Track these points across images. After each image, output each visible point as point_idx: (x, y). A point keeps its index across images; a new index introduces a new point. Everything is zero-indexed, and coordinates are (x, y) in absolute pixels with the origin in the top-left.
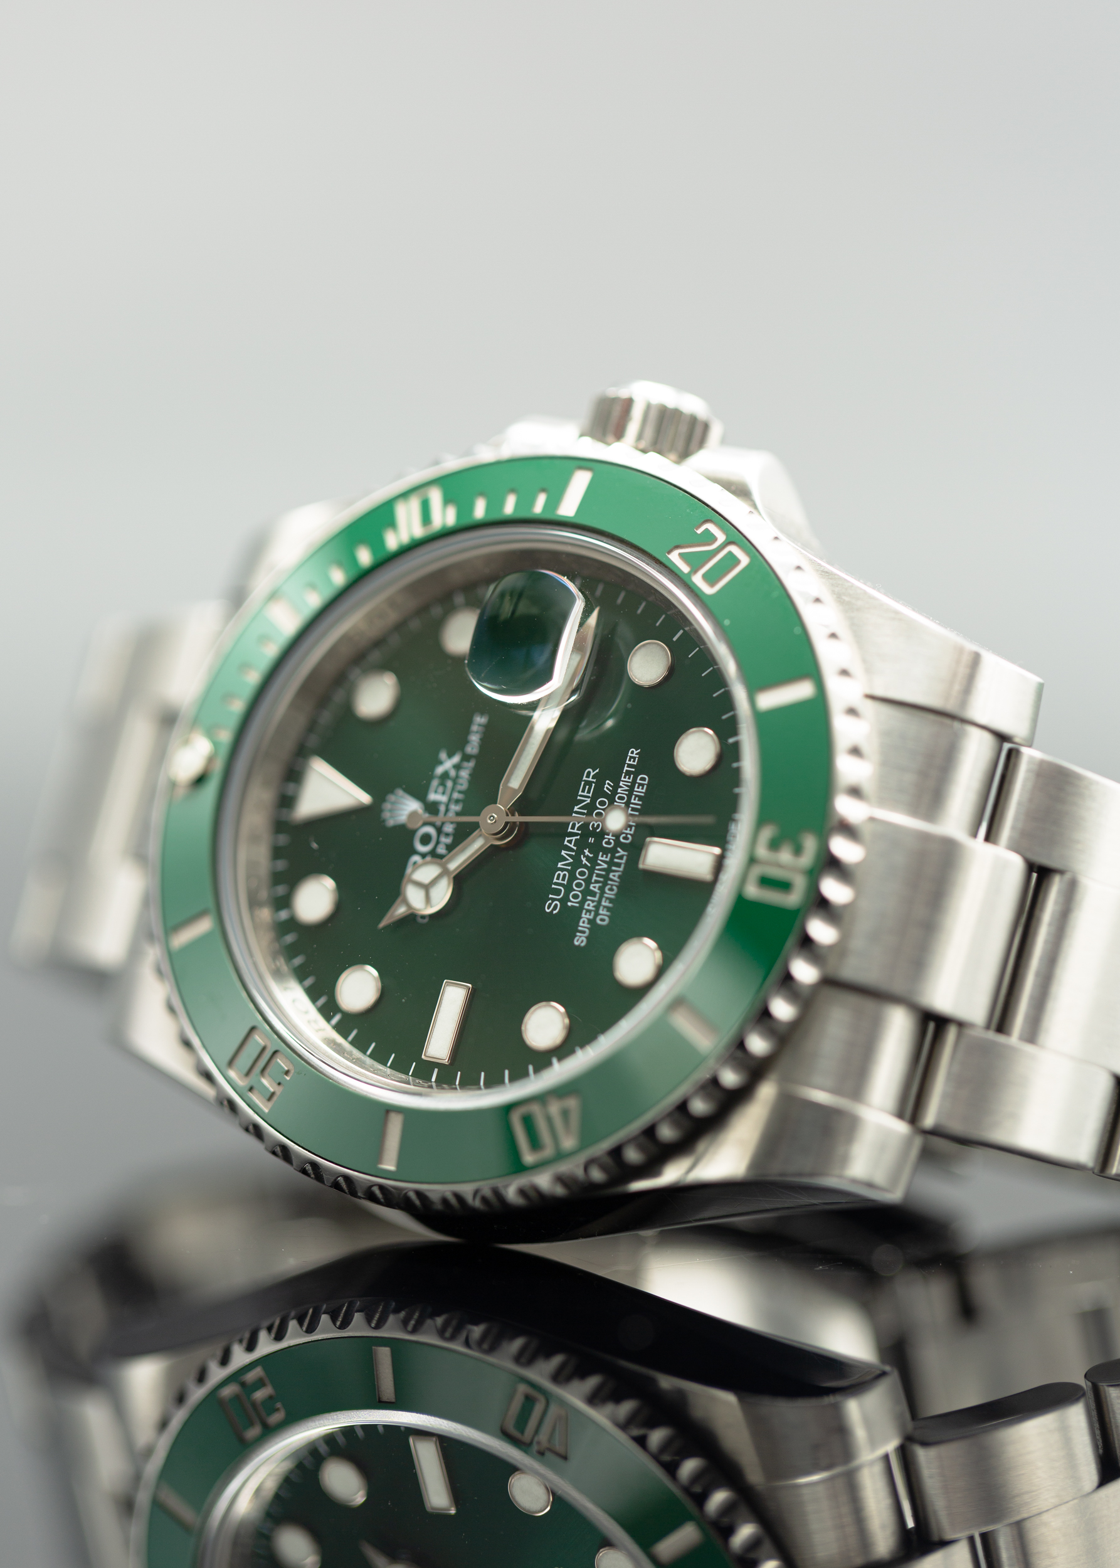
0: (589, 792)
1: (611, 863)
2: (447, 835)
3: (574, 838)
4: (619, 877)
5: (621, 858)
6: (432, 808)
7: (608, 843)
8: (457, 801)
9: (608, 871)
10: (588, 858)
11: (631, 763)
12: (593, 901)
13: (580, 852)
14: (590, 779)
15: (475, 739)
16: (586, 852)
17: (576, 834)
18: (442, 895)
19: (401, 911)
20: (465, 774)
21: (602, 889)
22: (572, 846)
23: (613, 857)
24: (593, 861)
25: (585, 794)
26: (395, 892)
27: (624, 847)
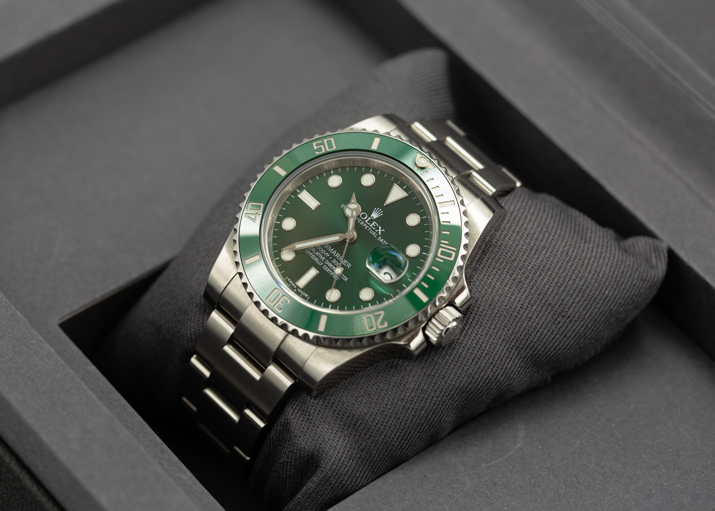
0: (344, 263)
1: (321, 260)
2: (361, 222)
3: (335, 254)
4: (315, 260)
5: (320, 263)
6: (371, 221)
7: (327, 262)
8: (368, 228)
9: (319, 259)
10: (327, 255)
11: (344, 278)
12: (314, 251)
13: (330, 253)
14: (348, 265)
15: (382, 241)
16: (329, 255)
17: (335, 255)
18: (348, 212)
19: (354, 200)
20: (374, 234)
21: (315, 255)
22: (333, 252)
23: (322, 261)
24: (325, 256)
25: (344, 262)
26: (358, 201)
27: (322, 265)
